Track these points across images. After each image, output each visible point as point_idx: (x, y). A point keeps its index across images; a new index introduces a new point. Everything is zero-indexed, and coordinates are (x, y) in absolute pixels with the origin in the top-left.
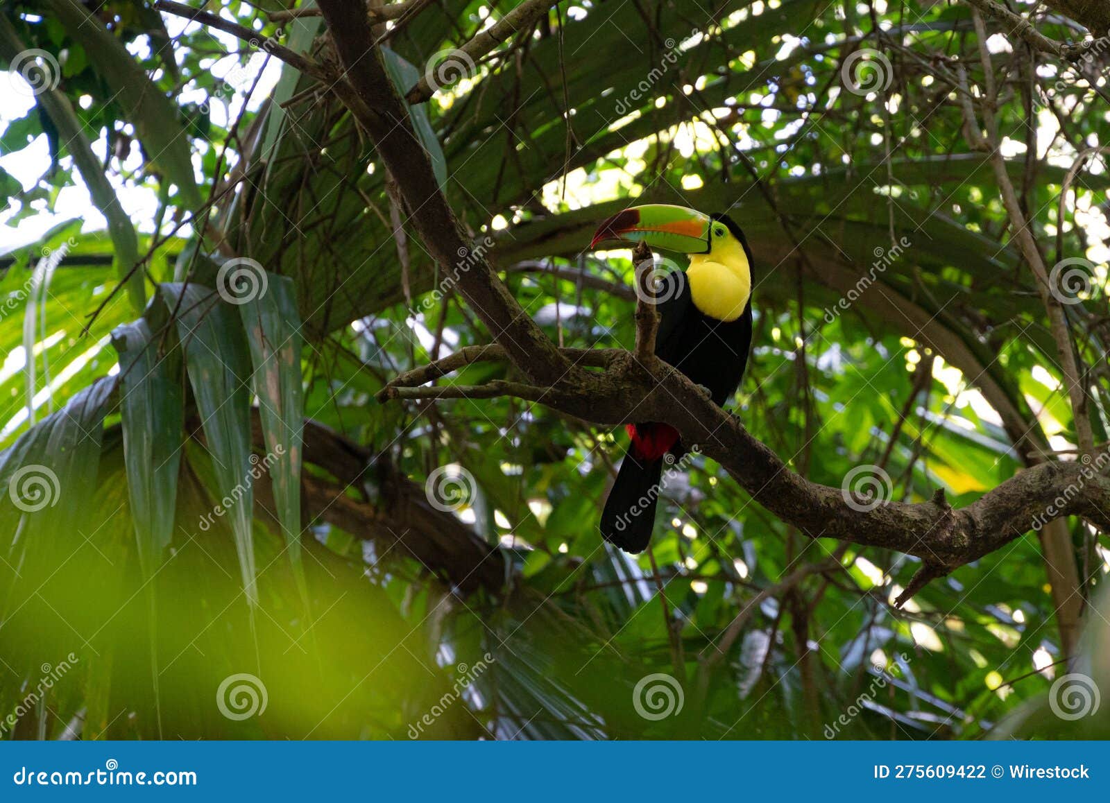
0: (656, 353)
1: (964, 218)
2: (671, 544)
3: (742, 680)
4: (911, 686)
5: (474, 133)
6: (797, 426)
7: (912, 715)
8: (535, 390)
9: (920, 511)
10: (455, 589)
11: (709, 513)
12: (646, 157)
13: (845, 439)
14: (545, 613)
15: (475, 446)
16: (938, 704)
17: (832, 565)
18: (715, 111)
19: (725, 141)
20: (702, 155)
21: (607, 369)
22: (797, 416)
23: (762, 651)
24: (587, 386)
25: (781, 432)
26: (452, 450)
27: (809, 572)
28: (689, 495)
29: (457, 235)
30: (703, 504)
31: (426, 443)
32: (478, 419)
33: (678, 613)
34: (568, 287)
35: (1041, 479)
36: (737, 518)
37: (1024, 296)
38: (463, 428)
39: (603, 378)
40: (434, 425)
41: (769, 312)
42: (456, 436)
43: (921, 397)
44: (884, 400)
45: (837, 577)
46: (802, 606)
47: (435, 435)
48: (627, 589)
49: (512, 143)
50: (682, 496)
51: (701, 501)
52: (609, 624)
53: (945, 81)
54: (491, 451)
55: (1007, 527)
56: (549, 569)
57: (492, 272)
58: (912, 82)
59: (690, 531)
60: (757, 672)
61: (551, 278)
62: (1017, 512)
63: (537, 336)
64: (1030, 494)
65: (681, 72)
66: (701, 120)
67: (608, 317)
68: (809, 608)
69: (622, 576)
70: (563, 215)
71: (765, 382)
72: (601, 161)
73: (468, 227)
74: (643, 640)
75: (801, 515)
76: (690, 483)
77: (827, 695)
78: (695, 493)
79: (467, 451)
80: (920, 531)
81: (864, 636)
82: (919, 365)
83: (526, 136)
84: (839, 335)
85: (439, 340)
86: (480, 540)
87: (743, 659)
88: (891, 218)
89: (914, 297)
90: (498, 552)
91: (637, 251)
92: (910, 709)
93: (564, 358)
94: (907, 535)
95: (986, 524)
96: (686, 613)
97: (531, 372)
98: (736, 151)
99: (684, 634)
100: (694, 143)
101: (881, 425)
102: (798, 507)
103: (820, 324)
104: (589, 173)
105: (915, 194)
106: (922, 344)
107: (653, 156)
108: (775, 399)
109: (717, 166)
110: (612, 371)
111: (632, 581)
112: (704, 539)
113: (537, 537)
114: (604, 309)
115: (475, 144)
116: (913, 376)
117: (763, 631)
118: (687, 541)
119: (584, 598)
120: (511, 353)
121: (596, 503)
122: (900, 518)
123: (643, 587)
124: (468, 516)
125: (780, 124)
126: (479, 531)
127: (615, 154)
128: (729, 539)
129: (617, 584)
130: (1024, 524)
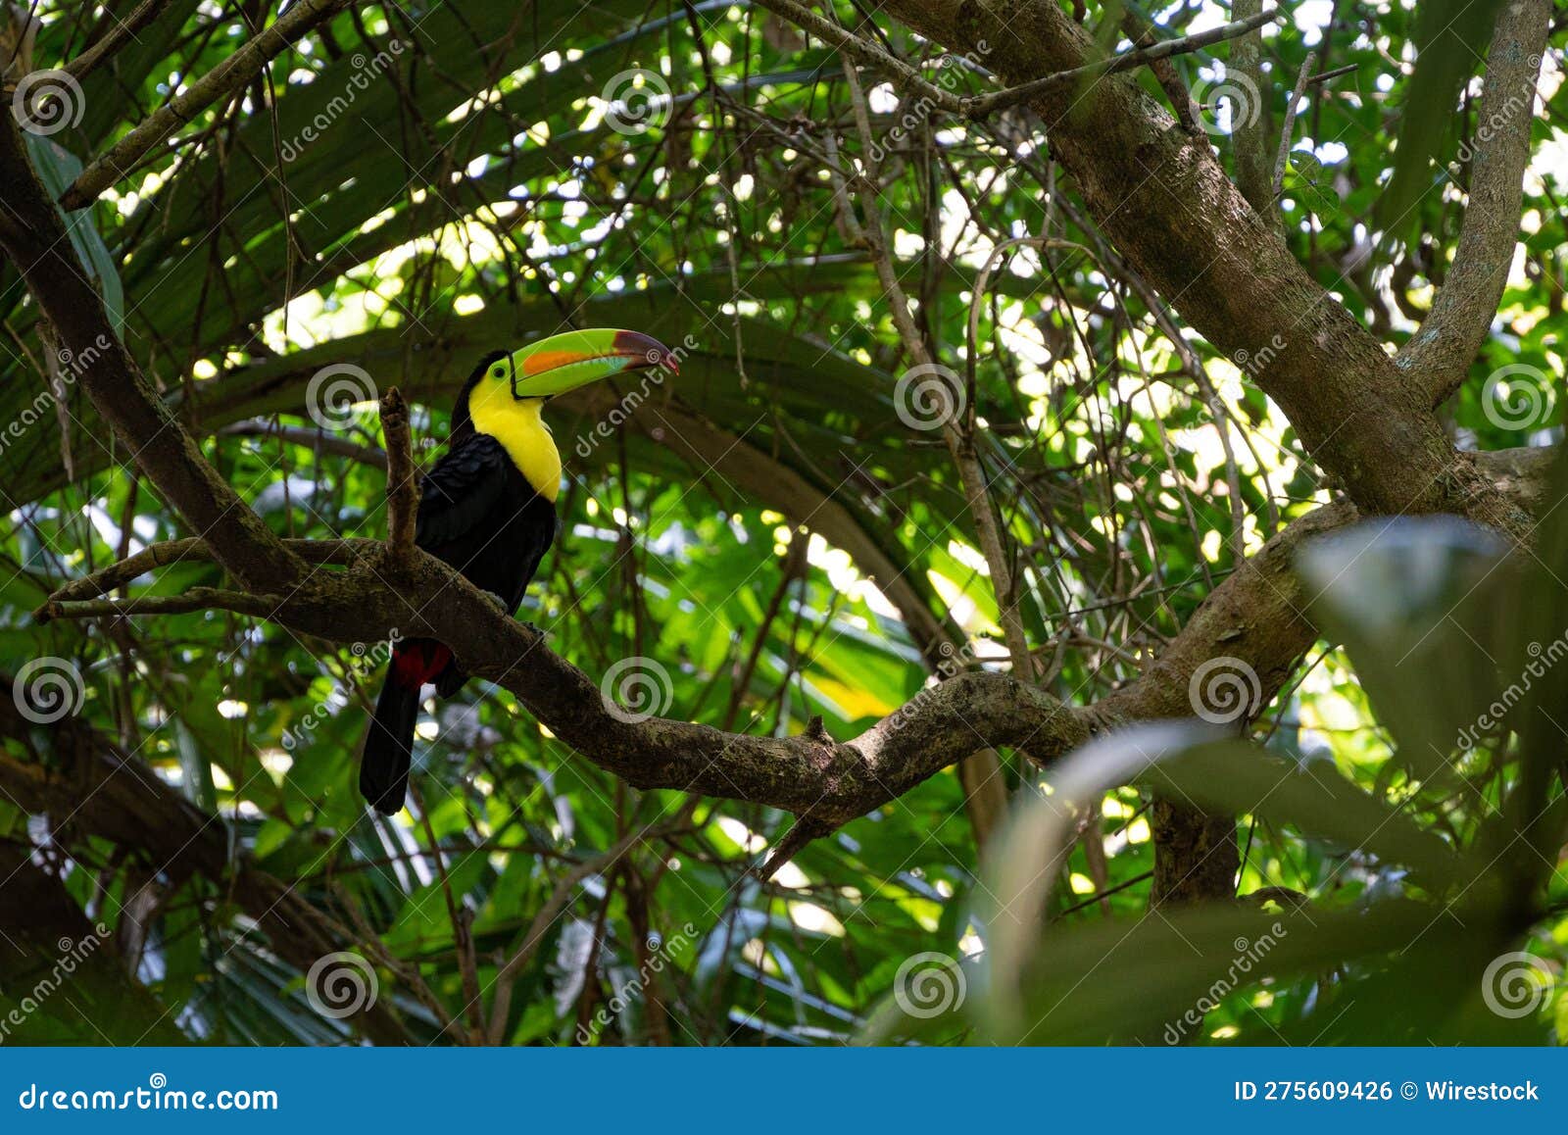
0: (417, 542)
1: (846, 343)
2: (457, 805)
3: (561, 989)
4: (796, 990)
5: (166, 247)
6: (624, 635)
7: (797, 1030)
8: (252, 599)
9: (789, 748)
10: (161, 878)
11: (508, 760)
12: (402, 273)
13: (692, 651)
14: (287, 907)
15: (180, 678)
16: (832, 1011)
17: (678, 827)
18: (495, 206)
19: (510, 246)
20: (480, 267)
21: (350, 567)
22: (625, 624)
23: (586, 948)
24: (323, 592)
25: (602, 646)
26: (151, 688)
27: (646, 837)
28: (479, 737)
29: (136, 388)
30: (500, 748)
31: (114, 678)
32: (184, 642)
33: (468, 901)
34: (304, 456)
35: (956, 697)
36: (545, 766)
37: (924, 446)
38: (163, 654)
39: (345, 579)
40: (124, 651)
41: (581, 480)
42: (155, 666)
43: (795, 587)
44: (747, 597)
45: (687, 842)
46: (637, 883)
47: (128, 667)
48: (399, 868)
49: (217, 260)
50: (470, 738)
51: (496, 743)
52: (372, 919)
53: (809, 155)
54: (205, 684)
55: (910, 766)
56: (290, 844)
57: (188, 440)
58: (766, 157)
59: (484, 786)
60: (579, 978)
61: (276, 442)
62: (923, 744)
63: (252, 525)
64: (940, 719)
65: (446, 153)
66: (476, 219)
67: (357, 494)
68: (650, 886)
69: (390, 851)
70: (291, 355)
71: (579, 577)
72: (341, 282)
73: (157, 378)
74: (421, 940)
75: (627, 759)
76: (480, 721)
77: (679, 1006)
78: (488, 734)
79: (170, 686)
80: (792, 774)
81: (725, 923)
82: (790, 547)
83: (237, 250)
84: (682, 509)
85: (127, 532)
86: (192, 807)
87: (562, 959)
88: (739, 345)
89: (776, 454)
90: (218, 825)
91: (385, 403)
92: (795, 1023)
93: (291, 553)
94: (773, 782)
95: (881, 762)
96: (479, 900)
97: (246, 575)
98: (527, 261)
99: (476, 928)
100: (468, 249)
101: (740, 631)
102: (621, 747)
103: (652, 495)
104: (325, 297)
105: (778, 313)
106: (792, 519)
107: (411, 272)
108: (592, 600)
109: (503, 281)
110: (357, 570)
111: (405, 858)
112: (503, 796)
113: (273, 802)
114: (352, 483)
115: (167, 262)
116: (782, 562)
117: (588, 920)
118: (480, 798)
119: (336, 883)
120: (217, 549)
121: (351, 753)
122: (762, 758)
123: (420, 865)
124: (173, 774)
125: (589, 220)
126: (189, 794)
127: (360, 271)
128: (536, 795)
129: (385, 862)
130: (933, 761)
